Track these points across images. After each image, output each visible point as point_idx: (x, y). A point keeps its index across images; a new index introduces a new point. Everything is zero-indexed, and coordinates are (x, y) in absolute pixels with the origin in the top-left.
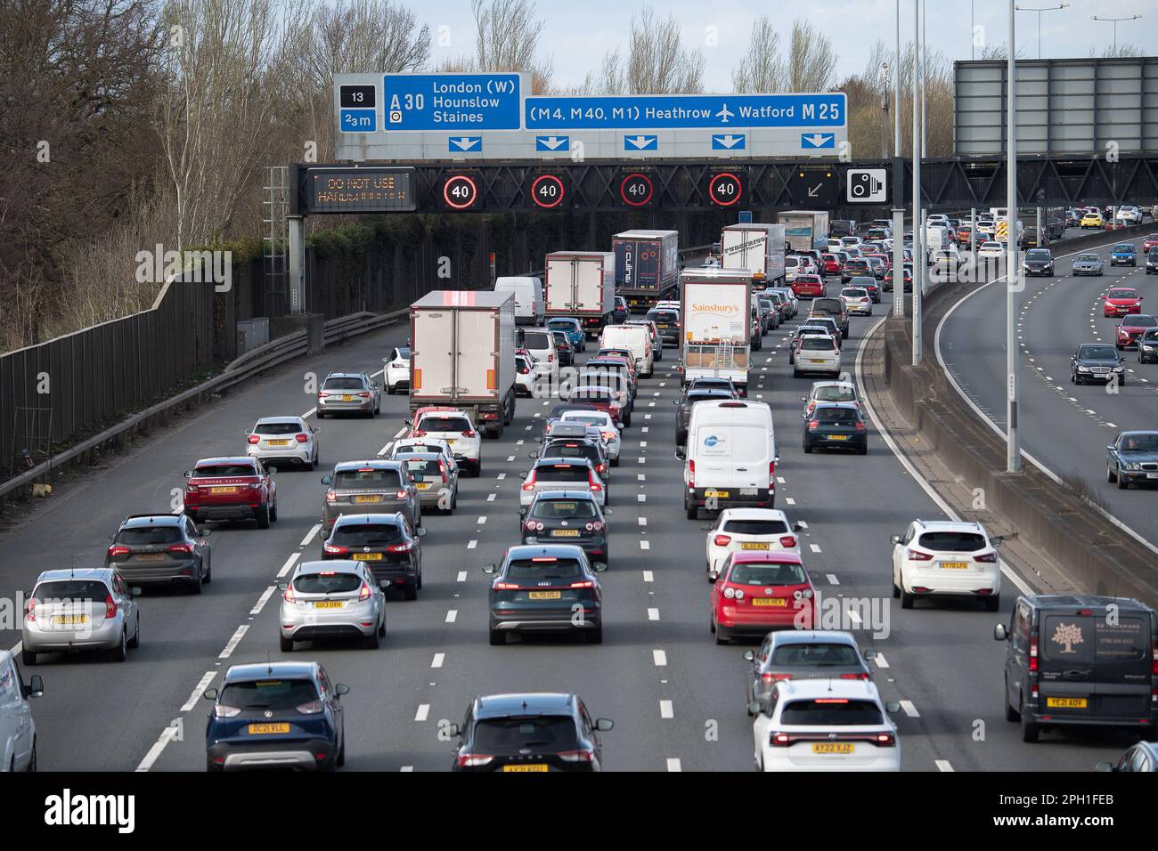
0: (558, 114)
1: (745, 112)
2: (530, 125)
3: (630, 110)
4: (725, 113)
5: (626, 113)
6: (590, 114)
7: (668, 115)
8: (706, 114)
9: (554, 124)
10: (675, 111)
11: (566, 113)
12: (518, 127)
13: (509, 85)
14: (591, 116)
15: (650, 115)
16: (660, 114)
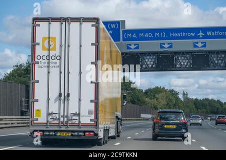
0: (134, 36)
1: (209, 33)
2: (124, 40)
3: (162, 34)
4: (201, 34)
5: (160, 35)
6: (147, 35)
7: (179, 35)
8: (193, 34)
9: (133, 39)
10: (181, 34)
11: (137, 35)
12: (119, 41)
13: (116, 25)
14: (147, 36)
15: (172, 35)
16: (175, 35)
